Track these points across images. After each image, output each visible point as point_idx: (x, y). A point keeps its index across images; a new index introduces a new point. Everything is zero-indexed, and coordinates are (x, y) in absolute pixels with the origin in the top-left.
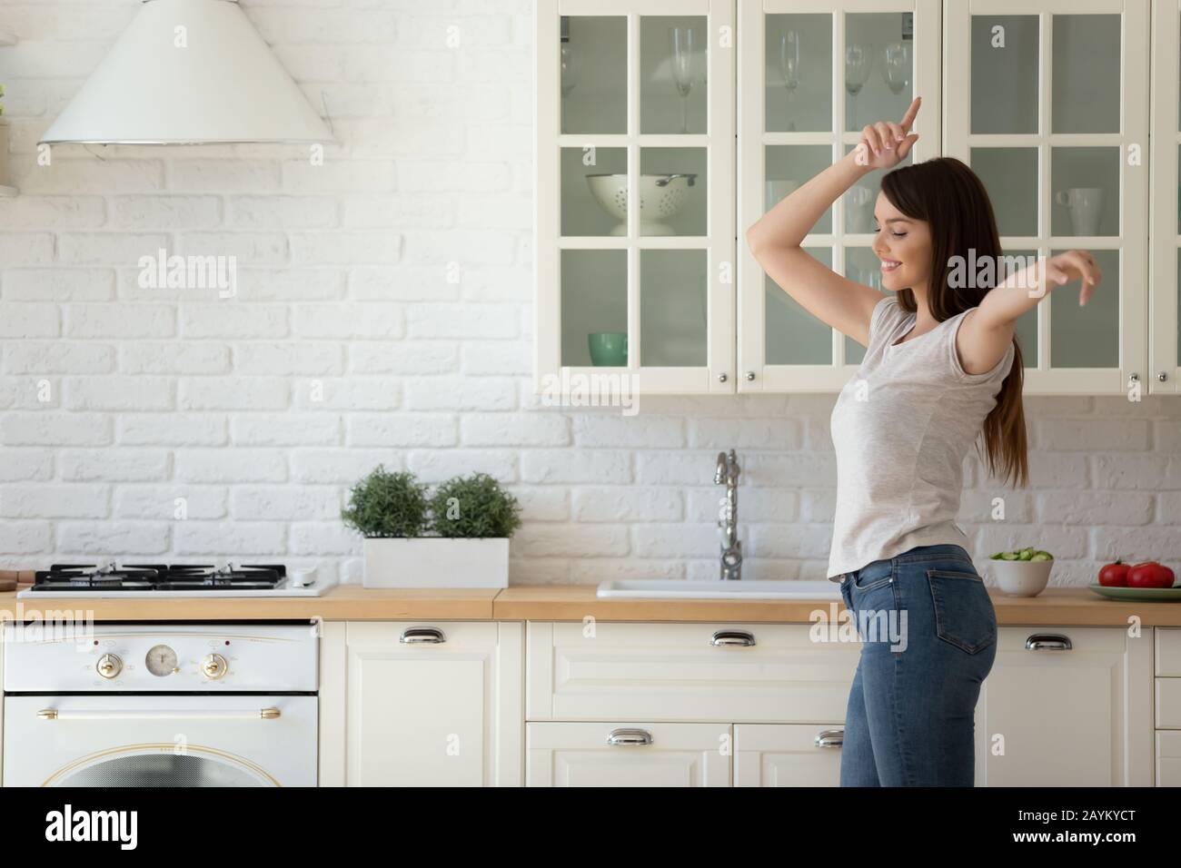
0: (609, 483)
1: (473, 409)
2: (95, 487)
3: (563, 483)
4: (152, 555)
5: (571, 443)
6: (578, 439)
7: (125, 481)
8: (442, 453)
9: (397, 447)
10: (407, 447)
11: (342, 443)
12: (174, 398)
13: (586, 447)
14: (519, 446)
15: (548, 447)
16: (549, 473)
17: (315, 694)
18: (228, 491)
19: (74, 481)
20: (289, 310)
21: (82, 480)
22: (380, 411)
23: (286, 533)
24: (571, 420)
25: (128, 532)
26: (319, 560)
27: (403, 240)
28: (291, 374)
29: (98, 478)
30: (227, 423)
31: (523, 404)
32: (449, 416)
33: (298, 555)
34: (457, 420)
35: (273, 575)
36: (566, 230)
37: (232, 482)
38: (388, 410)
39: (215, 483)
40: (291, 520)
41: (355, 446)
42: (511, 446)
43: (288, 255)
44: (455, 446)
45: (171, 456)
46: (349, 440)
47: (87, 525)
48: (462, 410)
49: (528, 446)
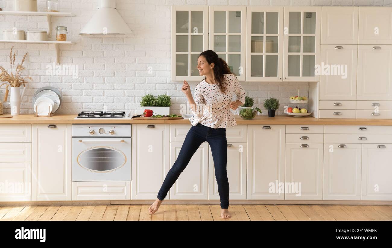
0: (183, 97)
1: (158, 83)
2: (90, 97)
3: (175, 96)
4: (100, 109)
5: (176, 89)
6: (177, 88)
7: (95, 96)
8: (153, 91)
9: (144, 90)
10: (147, 90)
11: (135, 89)
12: (104, 81)
13: (179, 90)
14: (167, 90)
15: (172, 90)
16: (172, 95)
17: (131, 137)
18: (114, 98)
19: (86, 96)
20: (125, 65)
21: (88, 96)
22: (142, 83)
23: (125, 105)
24: (176, 85)
25: (96, 105)
26: (131, 110)
27: (146, 53)
28: (125, 77)
29: (91, 95)
30: (114, 85)
31: (168, 82)
32: (154, 84)
33: (127, 109)
34: (156, 85)
35: (123, 114)
36: (177, 51)
37: (115, 96)
38: (143, 83)
39: (112, 96)
40: (125, 103)
41: (137, 90)
42: (165, 90)
43: (125, 55)
44: (155, 90)
45: (104, 91)
46: (136, 88)
47: (88, 104)
48: (157, 83)
49: (168, 90)
